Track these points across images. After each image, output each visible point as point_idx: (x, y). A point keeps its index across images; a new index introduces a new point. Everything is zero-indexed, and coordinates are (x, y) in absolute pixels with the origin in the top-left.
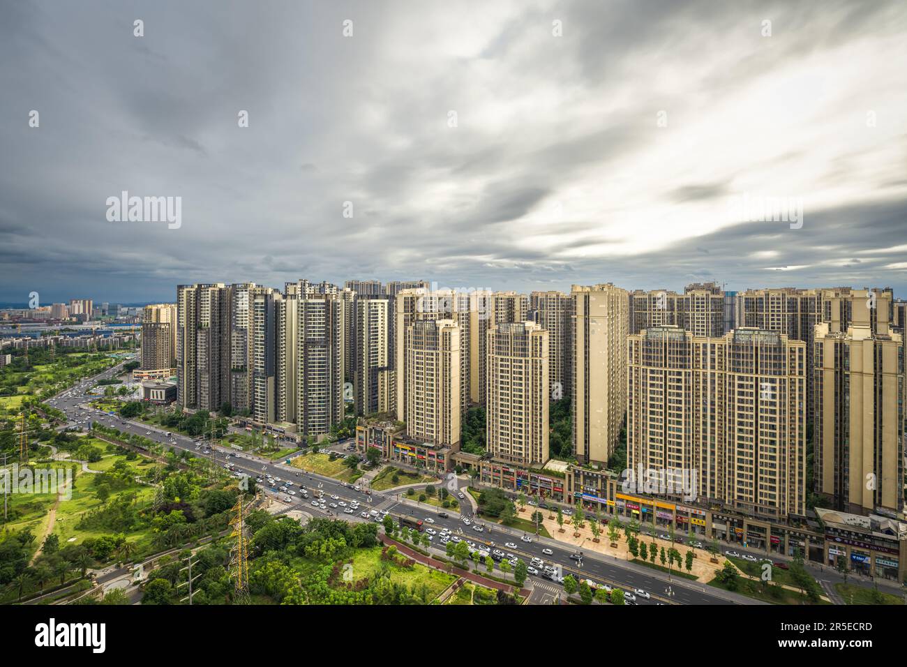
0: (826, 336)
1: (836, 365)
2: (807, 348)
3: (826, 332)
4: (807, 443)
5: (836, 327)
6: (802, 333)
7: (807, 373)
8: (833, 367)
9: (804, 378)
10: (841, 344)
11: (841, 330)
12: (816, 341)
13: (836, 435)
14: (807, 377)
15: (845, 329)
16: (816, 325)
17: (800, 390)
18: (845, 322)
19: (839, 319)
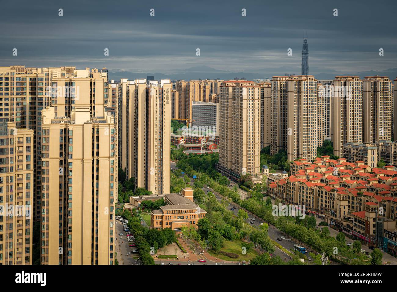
0: (52, 122)
1: (61, 154)
2: (35, 137)
3: (53, 117)
4: (34, 248)
5: (62, 111)
6: (30, 119)
7: (35, 166)
8: (58, 156)
9: (31, 172)
10: (65, 130)
11: (66, 115)
12: (44, 127)
13: (60, 232)
14: (35, 171)
15: (70, 114)
16: (44, 110)
17: (27, 188)
18: (69, 105)
19: (64, 102)
